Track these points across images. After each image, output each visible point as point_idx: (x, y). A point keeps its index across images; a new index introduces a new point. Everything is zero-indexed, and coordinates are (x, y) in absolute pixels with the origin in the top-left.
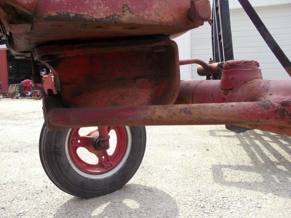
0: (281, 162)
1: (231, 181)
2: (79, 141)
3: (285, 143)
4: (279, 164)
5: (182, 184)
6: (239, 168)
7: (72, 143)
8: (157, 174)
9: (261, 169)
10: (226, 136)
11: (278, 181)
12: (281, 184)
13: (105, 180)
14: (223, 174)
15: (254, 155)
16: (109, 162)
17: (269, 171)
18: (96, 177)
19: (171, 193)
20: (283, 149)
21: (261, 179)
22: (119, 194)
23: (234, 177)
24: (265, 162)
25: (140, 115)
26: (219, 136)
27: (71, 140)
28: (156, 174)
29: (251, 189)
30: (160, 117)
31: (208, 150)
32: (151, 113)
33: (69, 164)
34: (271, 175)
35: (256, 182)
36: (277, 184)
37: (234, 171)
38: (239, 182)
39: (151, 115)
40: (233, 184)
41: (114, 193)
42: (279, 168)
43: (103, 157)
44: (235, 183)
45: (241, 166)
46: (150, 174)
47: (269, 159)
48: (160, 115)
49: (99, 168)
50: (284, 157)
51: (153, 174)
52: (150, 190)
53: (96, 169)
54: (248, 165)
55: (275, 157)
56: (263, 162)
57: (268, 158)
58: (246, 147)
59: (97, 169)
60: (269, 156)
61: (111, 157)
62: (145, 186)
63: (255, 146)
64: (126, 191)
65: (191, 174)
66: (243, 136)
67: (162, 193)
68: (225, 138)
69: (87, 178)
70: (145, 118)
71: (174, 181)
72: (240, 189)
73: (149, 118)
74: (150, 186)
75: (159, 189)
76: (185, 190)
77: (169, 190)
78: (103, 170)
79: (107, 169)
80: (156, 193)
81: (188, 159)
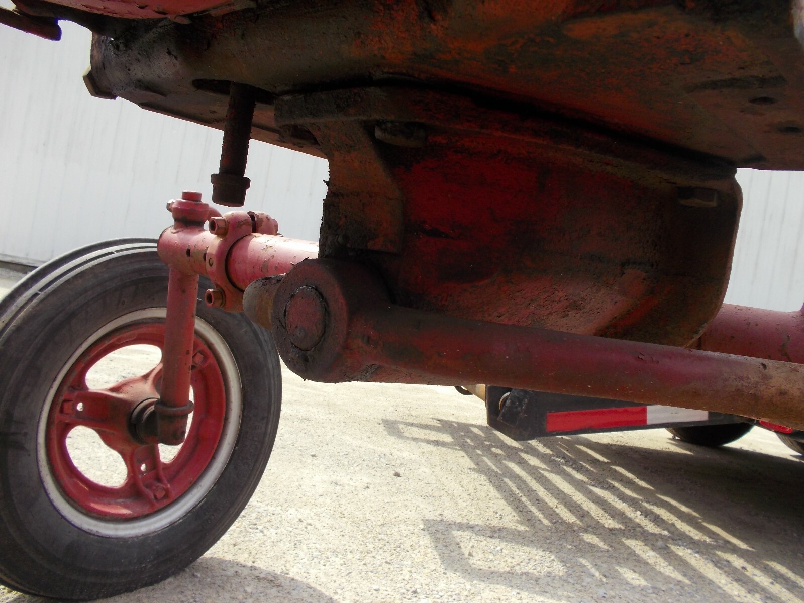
0: (588, 527)
1: (488, 569)
2: (80, 406)
3: (578, 476)
4: (586, 531)
5: (361, 568)
6: (497, 535)
7: (62, 411)
8: (279, 531)
9: (548, 541)
10: (431, 441)
11: (597, 574)
12: (607, 583)
13: (144, 540)
14: (460, 547)
15: (520, 501)
16: (161, 485)
17: (570, 547)
18: (116, 529)
19: (336, 593)
20: (579, 491)
21: (559, 569)
22: (179, 590)
23: (491, 557)
24: (551, 522)
25: (726, 380)
26: (415, 439)
27: (61, 400)
28: (276, 531)
29: (545, 594)
30: (783, 393)
31: (398, 475)
32: (759, 378)
33: (41, 482)
34: (577, 559)
35: (549, 575)
36: (600, 583)
37: (485, 542)
38: (509, 573)
39: (757, 383)
40: (496, 578)
41: (162, 584)
42: (588, 541)
43: (143, 467)
44: (501, 575)
45: (500, 530)
46: (258, 531)
47: (558, 514)
48: (783, 387)
49: (128, 501)
50: (589, 512)
51: (265, 531)
52: (272, 581)
53: (117, 504)
54: (513, 527)
55: (570, 510)
56: (546, 522)
57: (555, 512)
58: (496, 480)
59: (120, 504)
60: (557, 507)
61: (167, 467)
62: (252, 568)
63: (513, 478)
64: (197, 580)
65: (375, 540)
66: (476, 448)
67: (311, 591)
68: (431, 448)
69: (87, 533)
70: (738, 390)
71: (333, 558)
72: (518, 594)
73: (751, 392)
74: (270, 569)
75: (300, 579)
76: (377, 588)
77: (329, 585)
78: (139, 509)
79: (152, 505)
80: (294, 593)
81: (350, 496)
